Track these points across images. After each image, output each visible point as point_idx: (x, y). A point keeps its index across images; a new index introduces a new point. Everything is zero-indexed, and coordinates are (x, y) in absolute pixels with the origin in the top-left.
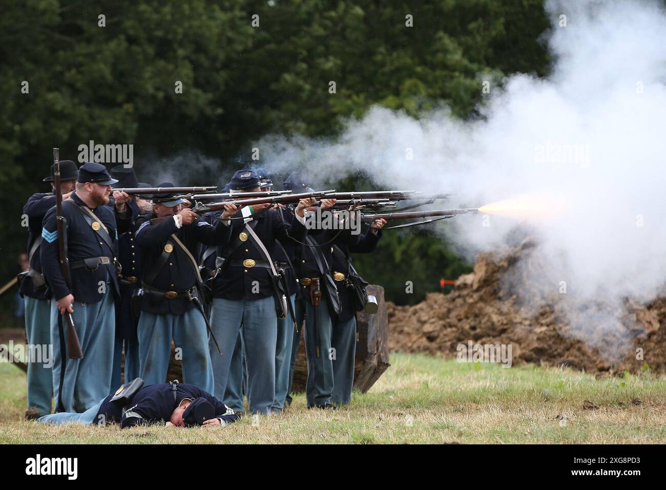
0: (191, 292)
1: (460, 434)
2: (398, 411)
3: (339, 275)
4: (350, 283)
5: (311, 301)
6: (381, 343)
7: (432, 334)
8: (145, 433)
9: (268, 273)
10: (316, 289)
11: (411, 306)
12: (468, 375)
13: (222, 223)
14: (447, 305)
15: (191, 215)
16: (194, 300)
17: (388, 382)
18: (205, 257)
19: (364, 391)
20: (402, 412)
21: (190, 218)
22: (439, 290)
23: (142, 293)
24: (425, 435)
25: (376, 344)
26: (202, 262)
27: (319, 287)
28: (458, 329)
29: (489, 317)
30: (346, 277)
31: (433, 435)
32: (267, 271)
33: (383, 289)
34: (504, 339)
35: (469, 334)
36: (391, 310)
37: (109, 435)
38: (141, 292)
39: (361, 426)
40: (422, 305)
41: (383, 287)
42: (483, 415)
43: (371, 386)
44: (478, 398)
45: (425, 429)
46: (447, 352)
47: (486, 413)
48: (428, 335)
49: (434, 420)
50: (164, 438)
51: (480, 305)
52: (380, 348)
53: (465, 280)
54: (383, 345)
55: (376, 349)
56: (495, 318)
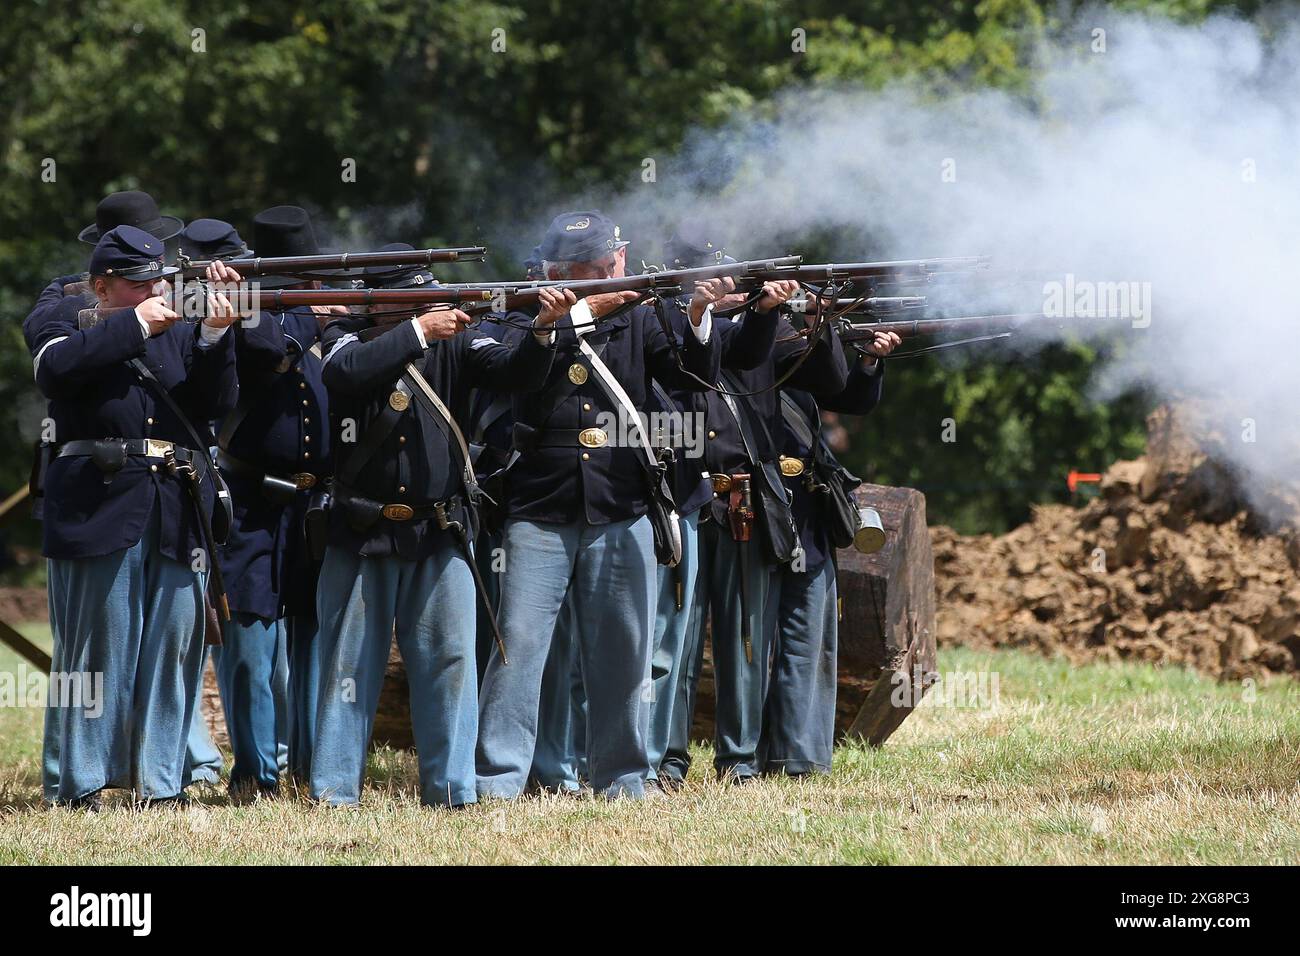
0: (447, 509)
1: (1100, 847)
2: (956, 790)
3: (792, 465)
4: (816, 483)
5: (730, 530)
6: (918, 625)
7: (1046, 603)
8: (349, 842)
9: (638, 459)
10: (743, 502)
11: (995, 536)
12: (1129, 703)
13: (534, 338)
14: (1080, 534)
15: (455, 318)
16: (453, 528)
17: (935, 719)
18: (485, 420)
19: (877, 741)
20: (966, 792)
21: (453, 326)
22: (1064, 497)
23: (331, 503)
24: (1015, 849)
25: (905, 630)
26: (479, 435)
27: (748, 497)
28: (1109, 592)
29: (1183, 564)
30: (807, 466)
31: (1038, 848)
32: (635, 455)
33: (922, 496)
34: (1217, 618)
35: (1132, 603)
36: (947, 546)
37: (264, 846)
38: (328, 500)
39: (863, 828)
40: (1024, 533)
41: (922, 491)
42: (1157, 801)
43: (895, 729)
44: (1148, 758)
45: (1017, 833)
46: (1081, 645)
47: (1164, 795)
48: (1034, 607)
49: (1040, 814)
50: (397, 852)
51: (1160, 534)
52: (916, 640)
53: (1124, 474)
54: (922, 629)
55: (905, 640)
56: (1198, 568)
